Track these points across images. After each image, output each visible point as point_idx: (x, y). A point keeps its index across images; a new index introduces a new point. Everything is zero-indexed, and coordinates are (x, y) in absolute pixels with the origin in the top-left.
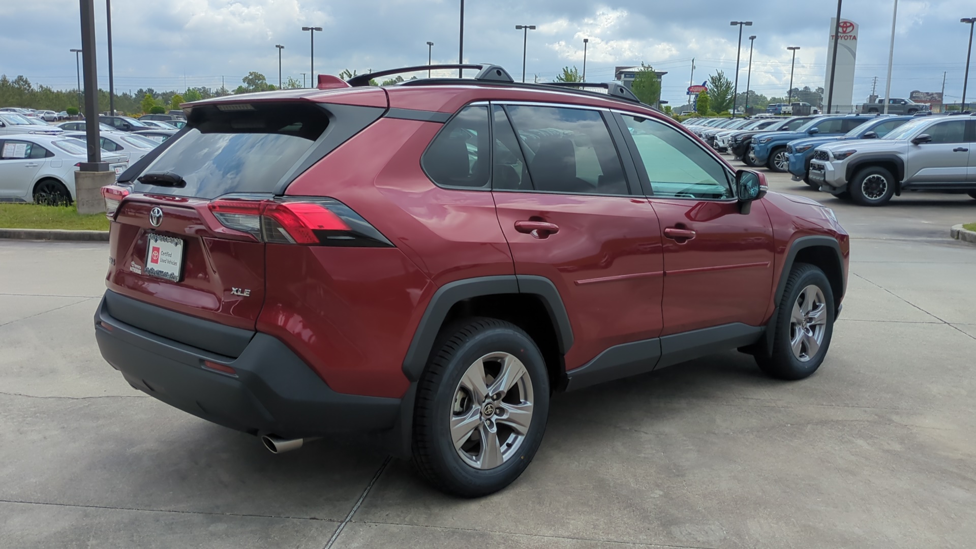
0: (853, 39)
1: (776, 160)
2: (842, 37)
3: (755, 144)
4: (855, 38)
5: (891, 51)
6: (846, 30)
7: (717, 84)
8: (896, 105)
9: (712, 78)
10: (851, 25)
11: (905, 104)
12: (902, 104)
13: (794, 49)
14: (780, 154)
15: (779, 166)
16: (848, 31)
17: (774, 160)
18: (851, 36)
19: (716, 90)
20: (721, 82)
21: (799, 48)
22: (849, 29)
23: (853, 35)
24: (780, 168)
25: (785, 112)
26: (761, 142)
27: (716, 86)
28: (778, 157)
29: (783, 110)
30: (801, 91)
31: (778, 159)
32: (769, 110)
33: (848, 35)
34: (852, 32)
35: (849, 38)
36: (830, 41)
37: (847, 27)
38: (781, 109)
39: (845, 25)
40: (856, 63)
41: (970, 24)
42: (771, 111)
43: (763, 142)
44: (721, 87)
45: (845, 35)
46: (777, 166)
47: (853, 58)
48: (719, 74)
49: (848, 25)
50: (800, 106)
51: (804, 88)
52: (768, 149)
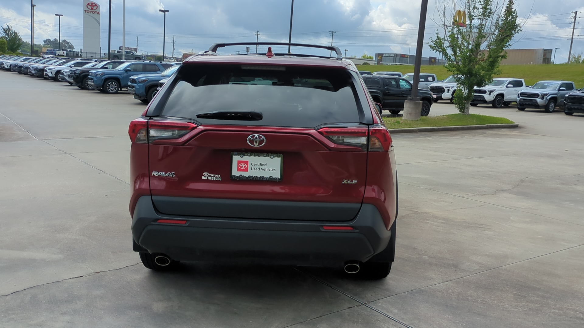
0: (97, 14)
1: (108, 87)
2: (91, 12)
3: (93, 76)
4: (98, 13)
5: (123, 24)
6: (93, 8)
7: (8, 33)
8: (128, 55)
9: (4, 29)
10: (96, 5)
11: (132, 54)
12: (131, 54)
13: (59, 15)
14: (110, 83)
15: (110, 90)
16: (94, 9)
17: (107, 86)
18: (96, 12)
19: (7, 37)
20: (10, 32)
21: (62, 15)
22: (95, 8)
23: (98, 12)
24: (110, 91)
25: (58, 54)
26: (97, 75)
27: (8, 35)
28: (109, 85)
29: (57, 53)
30: (52, 41)
31: (109, 86)
32: (48, 52)
33: (95, 11)
34: (97, 10)
35: (95, 12)
36: (84, 13)
37: (93, 6)
38: (56, 53)
39: (92, 5)
40: (101, 28)
41: (164, 13)
42: (49, 53)
43: (98, 75)
44: (11, 35)
45: (92, 11)
46: (109, 90)
47: (99, 25)
48: (8, 27)
49: (94, 5)
50: (68, 51)
51: (54, 39)
52: (102, 80)
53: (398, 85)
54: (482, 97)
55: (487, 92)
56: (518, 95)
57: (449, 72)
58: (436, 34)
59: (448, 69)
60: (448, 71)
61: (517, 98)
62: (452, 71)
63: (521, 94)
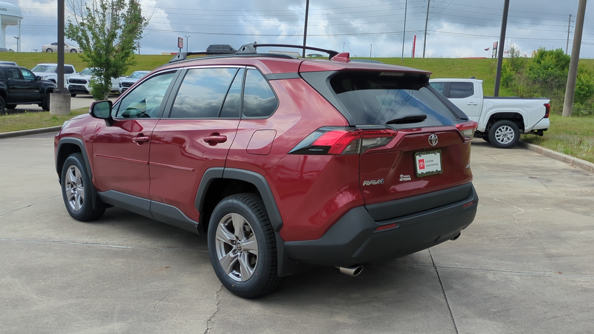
53: (21, 77)
54: (83, 87)
55: (88, 81)
56: (120, 84)
57: (85, 62)
58: (68, 20)
59: (84, 59)
60: (83, 61)
61: (119, 87)
62: (87, 61)
63: (122, 84)
